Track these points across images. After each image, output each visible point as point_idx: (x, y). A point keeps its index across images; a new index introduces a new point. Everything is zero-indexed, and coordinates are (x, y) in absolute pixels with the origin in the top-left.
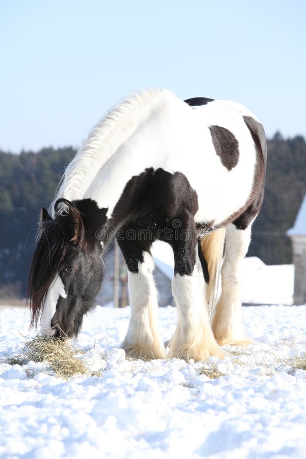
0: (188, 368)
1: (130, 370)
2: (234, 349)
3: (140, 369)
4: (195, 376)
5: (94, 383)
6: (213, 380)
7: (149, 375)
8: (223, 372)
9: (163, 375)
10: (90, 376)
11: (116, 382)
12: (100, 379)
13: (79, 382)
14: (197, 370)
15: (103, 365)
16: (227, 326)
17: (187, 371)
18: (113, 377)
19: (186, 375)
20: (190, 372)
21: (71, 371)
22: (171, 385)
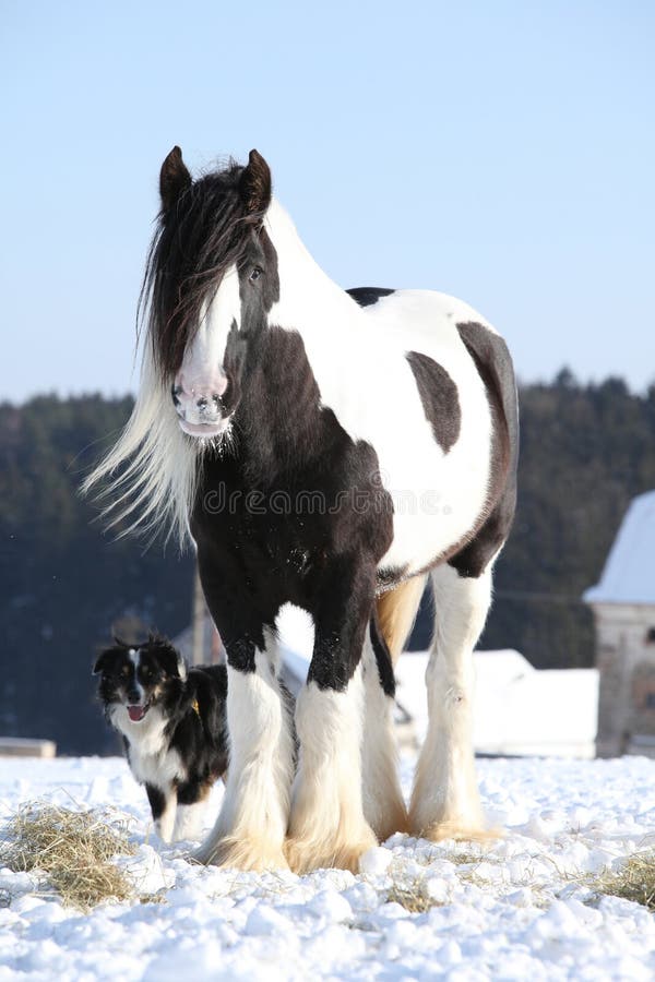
0: (360, 888)
1: (228, 891)
2: (462, 849)
3: (252, 890)
4: (375, 905)
5: (148, 918)
6: (416, 915)
7: (273, 901)
8: (440, 898)
9: (303, 903)
10: (138, 902)
11: (199, 916)
12: (160, 910)
13: (113, 916)
14: (379, 893)
15: (167, 879)
16: (445, 797)
17: (357, 893)
18: (191, 905)
19: (354, 904)
20: (364, 896)
21: (96, 892)
22: (322, 923)
